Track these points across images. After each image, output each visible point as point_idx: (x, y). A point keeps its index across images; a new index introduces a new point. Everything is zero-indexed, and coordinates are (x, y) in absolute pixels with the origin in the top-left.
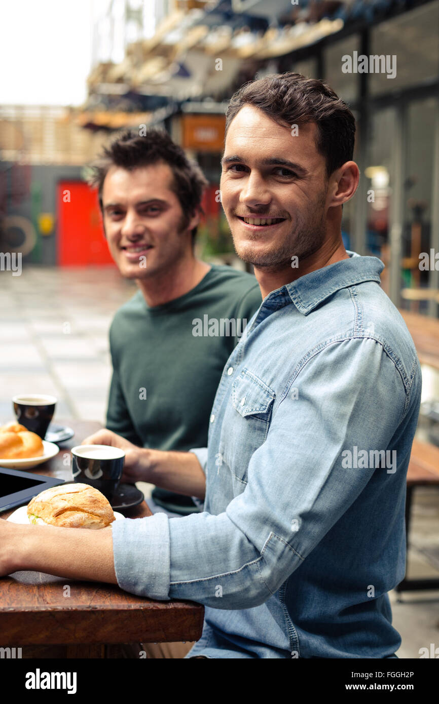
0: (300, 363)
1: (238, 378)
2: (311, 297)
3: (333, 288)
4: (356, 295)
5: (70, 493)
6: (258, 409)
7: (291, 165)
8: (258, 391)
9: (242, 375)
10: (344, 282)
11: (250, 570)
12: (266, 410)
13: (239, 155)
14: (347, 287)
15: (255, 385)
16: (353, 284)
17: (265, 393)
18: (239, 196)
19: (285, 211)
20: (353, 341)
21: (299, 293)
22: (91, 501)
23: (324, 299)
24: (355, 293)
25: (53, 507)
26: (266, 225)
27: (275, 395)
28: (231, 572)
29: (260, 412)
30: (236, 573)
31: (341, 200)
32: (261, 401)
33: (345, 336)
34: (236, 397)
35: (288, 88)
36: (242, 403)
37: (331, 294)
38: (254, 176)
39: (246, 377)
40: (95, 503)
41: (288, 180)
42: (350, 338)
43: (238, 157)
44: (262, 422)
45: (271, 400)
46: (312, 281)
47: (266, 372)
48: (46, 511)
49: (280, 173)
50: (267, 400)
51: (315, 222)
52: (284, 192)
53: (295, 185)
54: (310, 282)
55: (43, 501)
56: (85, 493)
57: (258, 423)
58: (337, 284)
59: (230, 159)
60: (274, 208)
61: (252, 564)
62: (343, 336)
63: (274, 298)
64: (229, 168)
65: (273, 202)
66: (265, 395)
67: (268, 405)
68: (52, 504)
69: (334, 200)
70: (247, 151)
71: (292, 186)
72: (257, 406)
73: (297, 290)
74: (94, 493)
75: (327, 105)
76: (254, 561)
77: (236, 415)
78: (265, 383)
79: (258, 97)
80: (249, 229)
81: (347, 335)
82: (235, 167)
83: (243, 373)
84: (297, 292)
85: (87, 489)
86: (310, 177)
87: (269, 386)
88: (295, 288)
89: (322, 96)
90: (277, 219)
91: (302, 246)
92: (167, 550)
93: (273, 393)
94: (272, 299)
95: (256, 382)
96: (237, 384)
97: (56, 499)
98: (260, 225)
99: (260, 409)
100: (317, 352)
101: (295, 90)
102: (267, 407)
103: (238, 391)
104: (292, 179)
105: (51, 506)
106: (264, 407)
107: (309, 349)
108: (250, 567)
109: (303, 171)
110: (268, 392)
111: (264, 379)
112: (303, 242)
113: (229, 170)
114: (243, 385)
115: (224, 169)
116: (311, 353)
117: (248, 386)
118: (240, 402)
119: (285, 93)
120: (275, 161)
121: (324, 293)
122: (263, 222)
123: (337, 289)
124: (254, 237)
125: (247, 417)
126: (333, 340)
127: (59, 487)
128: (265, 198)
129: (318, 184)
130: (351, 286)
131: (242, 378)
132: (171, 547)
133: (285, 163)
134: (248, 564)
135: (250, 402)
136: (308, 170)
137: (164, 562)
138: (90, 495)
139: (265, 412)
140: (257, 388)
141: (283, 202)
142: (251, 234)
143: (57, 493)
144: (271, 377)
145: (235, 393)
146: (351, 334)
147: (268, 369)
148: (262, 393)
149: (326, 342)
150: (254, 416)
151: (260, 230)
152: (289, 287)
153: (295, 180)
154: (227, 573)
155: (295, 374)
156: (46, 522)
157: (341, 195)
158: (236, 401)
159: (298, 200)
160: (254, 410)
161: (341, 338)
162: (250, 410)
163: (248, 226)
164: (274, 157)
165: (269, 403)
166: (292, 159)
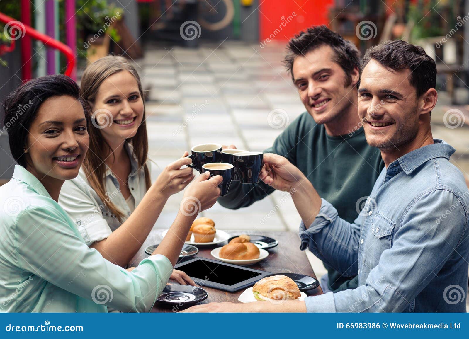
0: (409, 205)
1: (374, 217)
2: (412, 165)
3: (424, 159)
4: (437, 163)
5: (276, 280)
6: (386, 233)
7: (394, 93)
8: (385, 224)
9: (376, 215)
10: (430, 156)
11: (376, 306)
12: (391, 233)
13: (366, 88)
14: (432, 159)
15: (383, 220)
16: (435, 157)
17: (389, 224)
18: (367, 111)
19: (392, 119)
20: (437, 191)
21: (405, 163)
22: (288, 285)
23: (419, 166)
24: (436, 162)
25: (267, 288)
26: (382, 126)
27: (395, 225)
28: (367, 309)
29: (388, 235)
30: (369, 309)
31: (427, 110)
32: (388, 229)
33: (433, 188)
34: (374, 228)
35: (393, 50)
36: (377, 231)
37: (423, 163)
38: (375, 98)
39: (379, 216)
40: (290, 286)
41: (393, 101)
42: (435, 190)
43: (365, 89)
44: (388, 240)
45: (393, 227)
46: (412, 156)
47: (389, 212)
48: (263, 290)
49: (390, 97)
50: (391, 228)
51: (411, 124)
52: (391, 108)
53: (396, 103)
54: (411, 156)
55: (262, 284)
56: (285, 281)
57: (386, 241)
58: (426, 157)
59: (362, 90)
60: (386, 116)
61: (376, 303)
62: (432, 189)
63: (392, 168)
64: (362, 95)
65: (386, 113)
66: (390, 225)
67: (391, 230)
68: (266, 286)
69: (423, 110)
70: (370, 86)
71: (395, 105)
72: (386, 231)
73: (404, 161)
74: (289, 281)
75: (416, 59)
76: (377, 301)
77: (373, 238)
78: (389, 219)
79: (377, 55)
80: (373, 129)
81: (434, 188)
82: (365, 95)
83: (377, 214)
84: (403, 162)
85: (285, 278)
86: (406, 99)
87: (391, 220)
88: (402, 160)
89: (413, 54)
90: (388, 123)
91: (404, 137)
92: (333, 303)
93: (394, 224)
94: (390, 169)
95: (384, 218)
96: (374, 220)
97: (269, 283)
98: (379, 126)
99: (387, 233)
100: (418, 199)
101: (397, 51)
102: (391, 232)
103: (375, 224)
104: (396, 100)
105: (266, 287)
106: (389, 232)
107: (413, 198)
108: (376, 305)
109: (401, 96)
110: (391, 223)
111: (388, 216)
112: (405, 135)
113: (362, 96)
114: (377, 221)
115: (359, 95)
116: (415, 200)
117: (380, 221)
118: (376, 230)
119: (391, 53)
120: (386, 91)
121: (419, 163)
122: (381, 125)
123: (426, 160)
124: (376, 133)
125: (381, 239)
126: (426, 192)
127: (270, 277)
128: (381, 111)
129: (411, 103)
130: (434, 158)
131: (377, 217)
132: (335, 301)
133: (390, 92)
134: (374, 304)
135: (382, 230)
136: (404, 95)
137: (332, 308)
138: (287, 282)
139: (390, 234)
140: (385, 222)
141: (390, 114)
142: (374, 131)
143: (269, 280)
144: (392, 215)
145: (373, 226)
146: (435, 187)
147: (390, 211)
148: (388, 224)
149: (422, 193)
150: (384, 237)
151: (380, 130)
152: (399, 160)
153: (397, 101)
154: (364, 310)
155: (405, 211)
156: (263, 296)
157: (426, 108)
158: (374, 230)
159: (398, 112)
160: (384, 234)
161: (431, 190)
162: (382, 234)
163: (373, 127)
164: (384, 89)
165: (392, 229)
166: (394, 90)
